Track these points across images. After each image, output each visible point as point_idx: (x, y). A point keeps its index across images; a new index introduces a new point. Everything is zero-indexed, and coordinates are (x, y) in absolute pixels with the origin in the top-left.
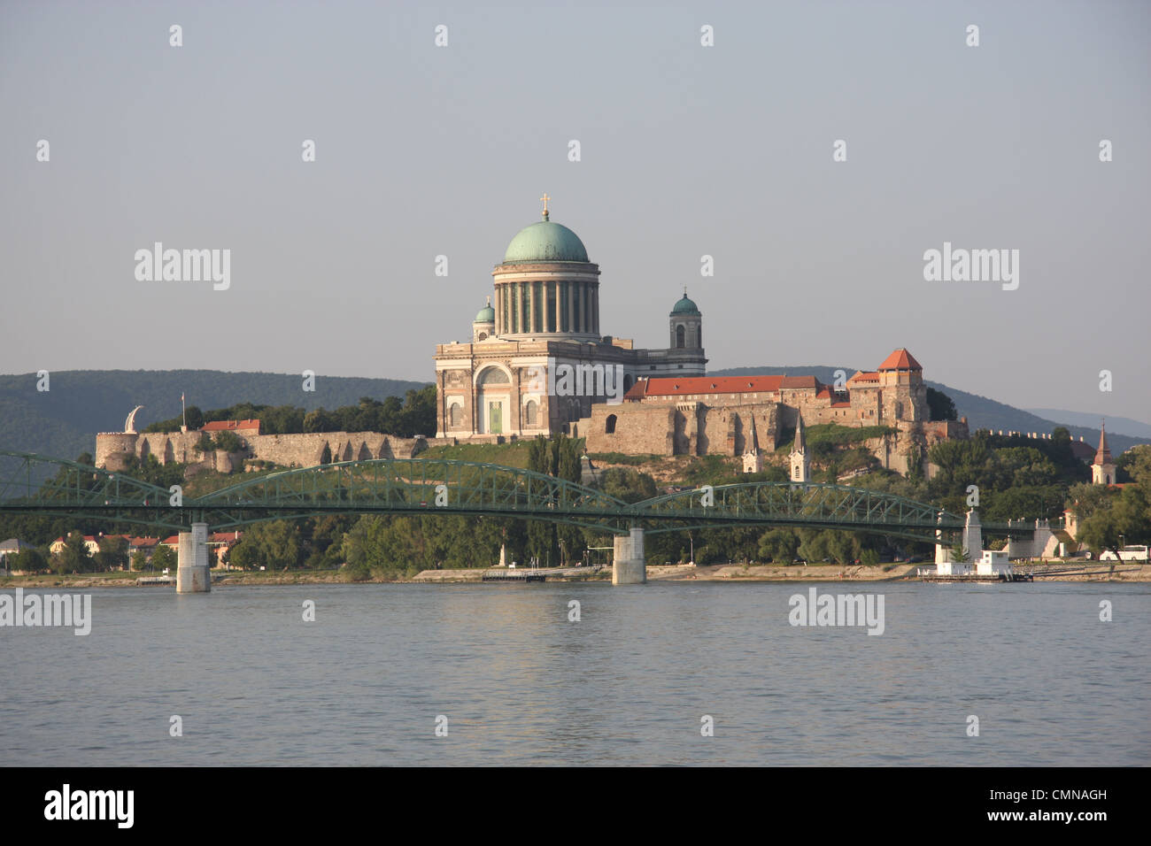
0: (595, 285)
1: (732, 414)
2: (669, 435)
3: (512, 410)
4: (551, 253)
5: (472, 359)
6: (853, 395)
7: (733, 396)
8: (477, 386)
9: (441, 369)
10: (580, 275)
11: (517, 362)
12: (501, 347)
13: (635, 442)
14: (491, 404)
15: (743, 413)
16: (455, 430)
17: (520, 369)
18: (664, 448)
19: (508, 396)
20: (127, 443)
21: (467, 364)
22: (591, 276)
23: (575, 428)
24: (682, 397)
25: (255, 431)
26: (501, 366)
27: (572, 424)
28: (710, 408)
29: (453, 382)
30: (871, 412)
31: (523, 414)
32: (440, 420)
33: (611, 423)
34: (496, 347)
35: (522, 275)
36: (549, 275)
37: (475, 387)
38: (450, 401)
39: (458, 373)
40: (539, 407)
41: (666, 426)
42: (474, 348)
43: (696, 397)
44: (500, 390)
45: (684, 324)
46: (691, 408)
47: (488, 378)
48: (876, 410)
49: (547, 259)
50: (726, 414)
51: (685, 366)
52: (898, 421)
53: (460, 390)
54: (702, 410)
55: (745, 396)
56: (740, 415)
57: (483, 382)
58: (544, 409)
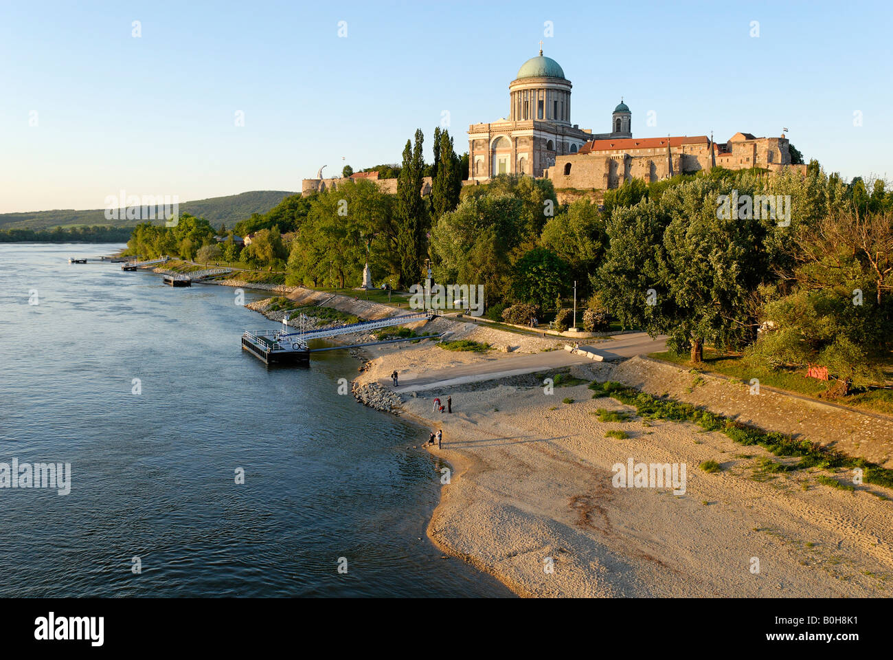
0: (569, 93)
1: (648, 162)
2: (605, 175)
3: (511, 163)
4: (542, 73)
5: (489, 132)
6: (734, 147)
7: (649, 150)
8: (492, 149)
9: (472, 139)
10: (559, 85)
11: (515, 134)
12: (506, 125)
13: (582, 181)
14: (500, 160)
15: (656, 161)
16: (480, 176)
17: (517, 138)
18: (602, 184)
19: (509, 155)
20: (314, 185)
21: (486, 136)
22: (566, 87)
23: (547, 173)
24: (615, 152)
25: (376, 177)
26: (506, 137)
27: (545, 170)
28: (632, 158)
29: (479, 147)
30: (748, 159)
31: (518, 164)
32: (470, 170)
33: (568, 167)
34: (502, 125)
35: (524, 85)
36: (540, 85)
37: (490, 150)
38: (476, 158)
39: (482, 142)
40: (527, 161)
41: (604, 170)
42: (491, 126)
43: (624, 151)
44: (505, 151)
45: (620, 118)
46: (620, 157)
47: (499, 144)
48: (751, 158)
49: (539, 76)
50: (644, 162)
52: (769, 164)
53: (482, 152)
54: (628, 159)
55: (658, 150)
56: (654, 162)
57: (495, 147)
58: (530, 162)
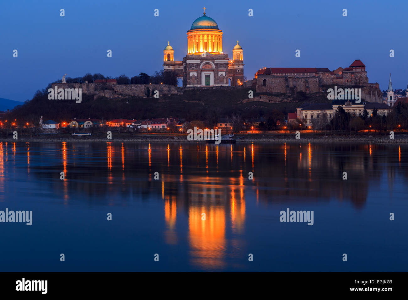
1: (306, 80)
3: (214, 77)
6: (344, 74)
7: (301, 74)
9: (189, 63)
11: (217, 61)
12: (211, 56)
13: (274, 89)
14: (206, 75)
16: (193, 84)
17: (218, 64)
18: (285, 91)
19: (213, 73)
21: (198, 61)
25: (115, 83)
26: (211, 62)
29: (193, 68)
31: (219, 78)
32: (188, 81)
33: (265, 81)
37: (201, 70)
38: (191, 74)
39: (195, 65)
40: (225, 77)
42: (201, 56)
44: (210, 71)
46: (293, 77)
51: (240, 66)
53: (195, 70)
54: (296, 78)
57: (203, 68)
